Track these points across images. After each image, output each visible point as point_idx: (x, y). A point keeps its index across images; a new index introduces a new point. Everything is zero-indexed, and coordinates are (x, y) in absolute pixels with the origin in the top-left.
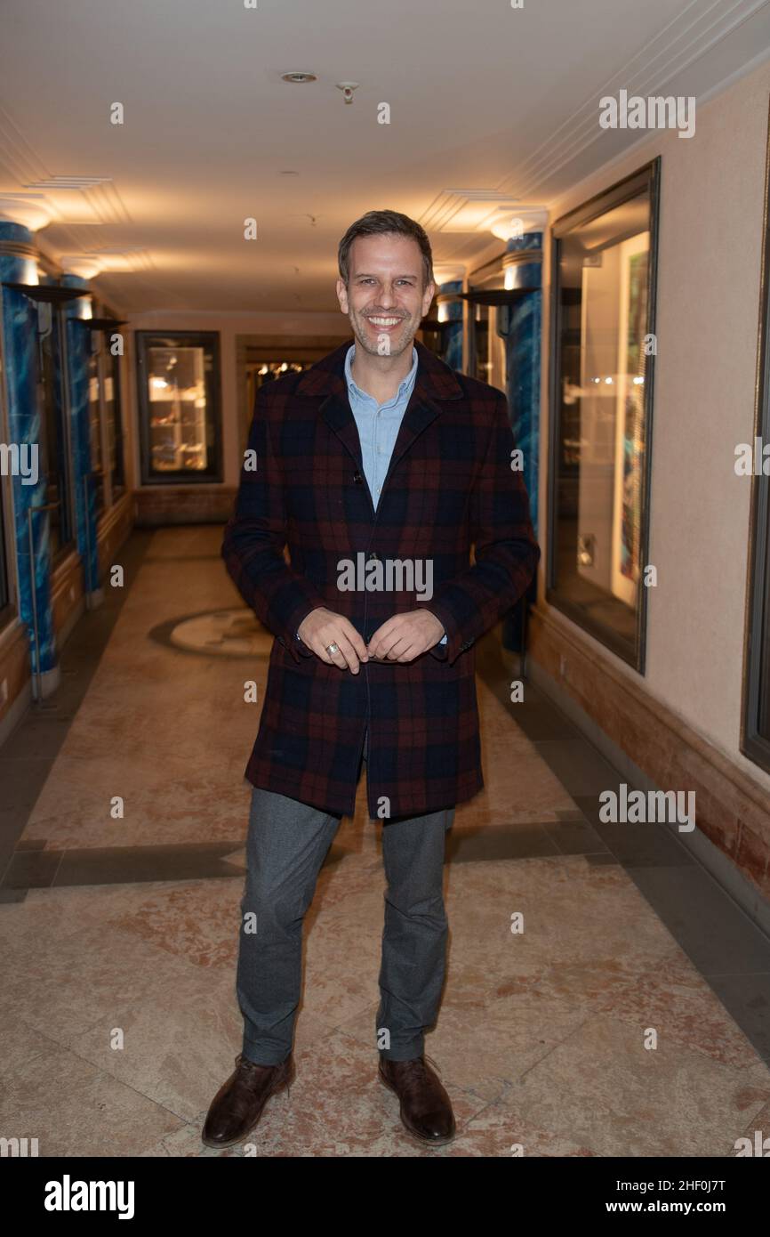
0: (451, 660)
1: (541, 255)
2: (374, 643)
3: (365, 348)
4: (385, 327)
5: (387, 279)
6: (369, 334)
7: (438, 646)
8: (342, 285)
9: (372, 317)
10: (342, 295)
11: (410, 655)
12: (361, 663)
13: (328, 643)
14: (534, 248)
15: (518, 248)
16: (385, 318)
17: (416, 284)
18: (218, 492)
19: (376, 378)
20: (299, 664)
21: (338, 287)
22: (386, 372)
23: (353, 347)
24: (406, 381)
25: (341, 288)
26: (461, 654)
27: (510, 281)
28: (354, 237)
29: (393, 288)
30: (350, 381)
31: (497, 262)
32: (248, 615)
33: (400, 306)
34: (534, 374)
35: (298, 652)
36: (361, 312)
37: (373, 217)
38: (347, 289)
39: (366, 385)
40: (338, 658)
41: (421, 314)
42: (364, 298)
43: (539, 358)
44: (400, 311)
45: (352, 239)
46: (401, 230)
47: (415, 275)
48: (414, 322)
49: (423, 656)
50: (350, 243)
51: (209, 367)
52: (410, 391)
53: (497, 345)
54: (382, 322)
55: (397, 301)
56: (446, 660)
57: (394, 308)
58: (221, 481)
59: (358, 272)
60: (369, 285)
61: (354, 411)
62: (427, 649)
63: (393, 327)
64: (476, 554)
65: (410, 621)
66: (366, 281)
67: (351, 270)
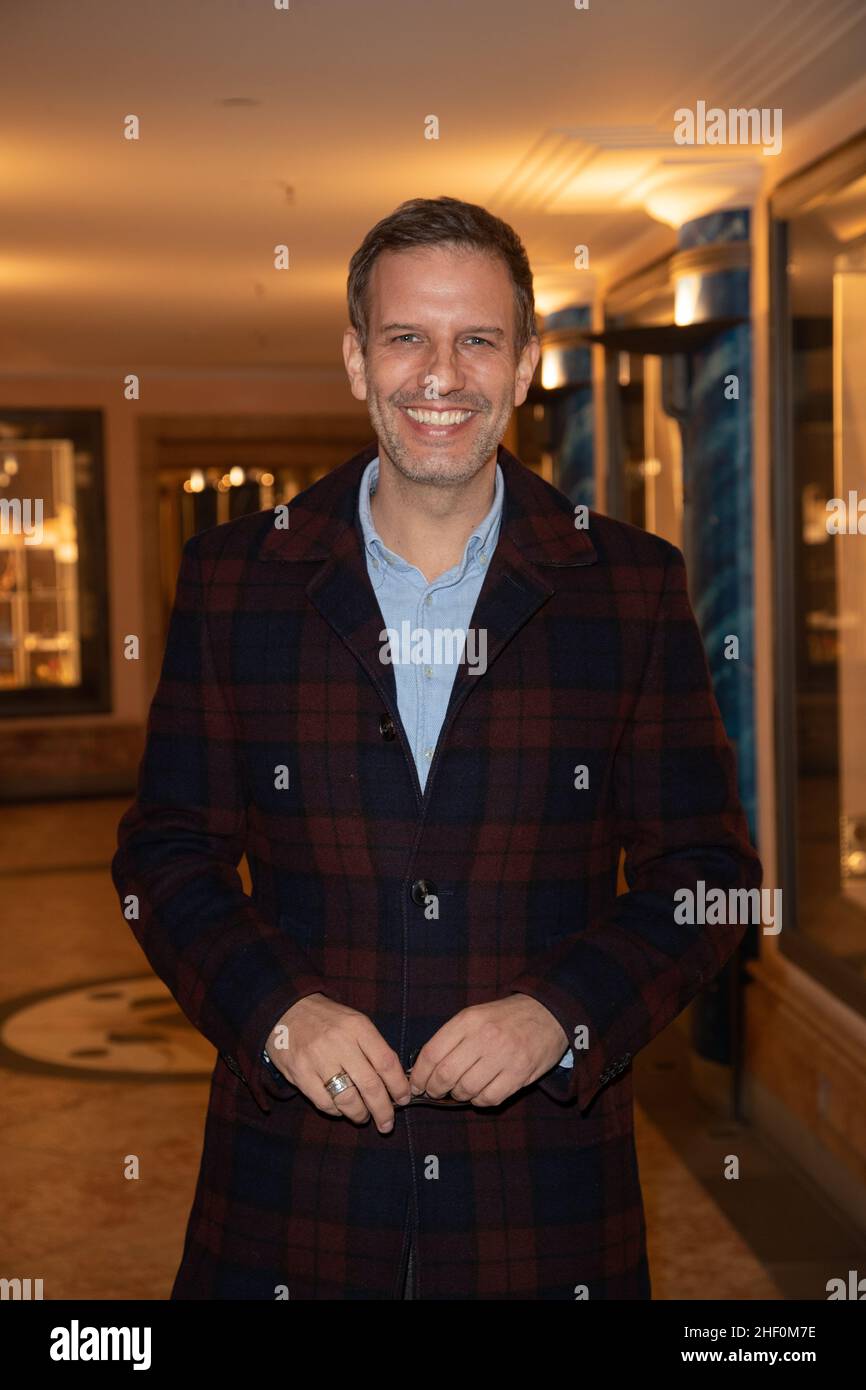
0: (584, 1102)
1: (748, 254)
2: (422, 1068)
3: (400, 470)
4: (440, 428)
5: (445, 334)
6: (408, 442)
7: (555, 1071)
8: (355, 343)
9: (414, 408)
10: (355, 363)
11: (497, 1092)
12: (398, 1110)
13: (330, 1072)
14: (735, 238)
15: (701, 240)
16: (441, 411)
17: (503, 344)
18: (100, 733)
19: (420, 529)
20: (267, 1113)
21: (346, 345)
22: (442, 517)
23: (375, 462)
24: (481, 533)
25: (352, 350)
26: (605, 1087)
27: (687, 307)
28: (379, 250)
29: (455, 351)
30: (370, 534)
31: (659, 266)
32: (158, 988)
33: (470, 387)
34: (741, 492)
35: (268, 1092)
36: (391, 398)
37: (416, 211)
38: (365, 352)
39: (402, 543)
40: (349, 1103)
41: (513, 402)
42: (397, 370)
43: (749, 457)
44: (472, 397)
45: (375, 254)
46: (472, 238)
47: (501, 327)
48: (498, 420)
49: (524, 1093)
50: (371, 260)
51: (85, 478)
52: (489, 552)
53: (664, 434)
54: (434, 418)
55: (465, 378)
56: (573, 1101)
57: (458, 390)
58: (106, 708)
59: (388, 320)
60: (407, 345)
61: (380, 593)
62: (533, 1079)
63: (455, 429)
64: (626, 870)
65: (495, 1022)
66: (404, 338)
67: (373, 317)
